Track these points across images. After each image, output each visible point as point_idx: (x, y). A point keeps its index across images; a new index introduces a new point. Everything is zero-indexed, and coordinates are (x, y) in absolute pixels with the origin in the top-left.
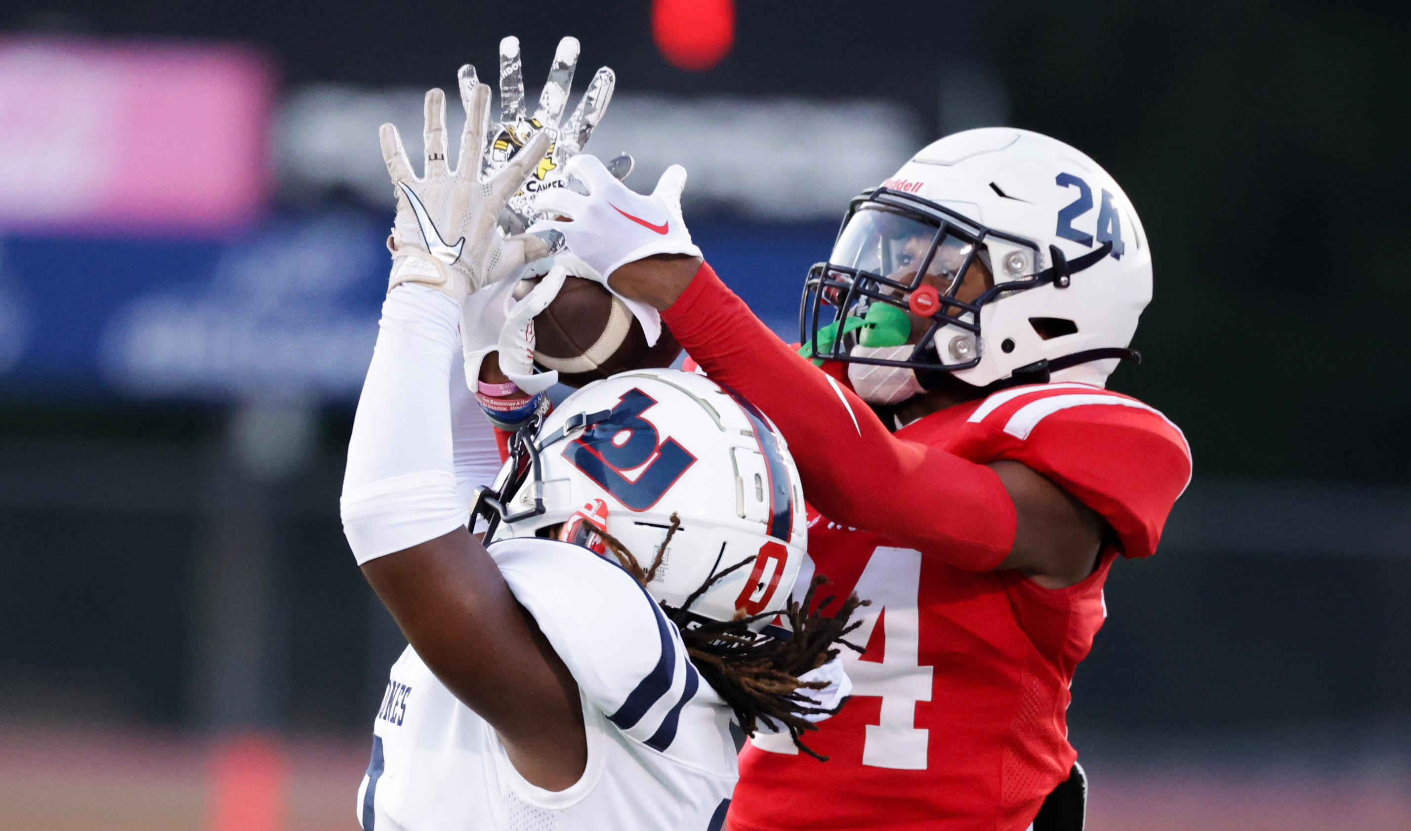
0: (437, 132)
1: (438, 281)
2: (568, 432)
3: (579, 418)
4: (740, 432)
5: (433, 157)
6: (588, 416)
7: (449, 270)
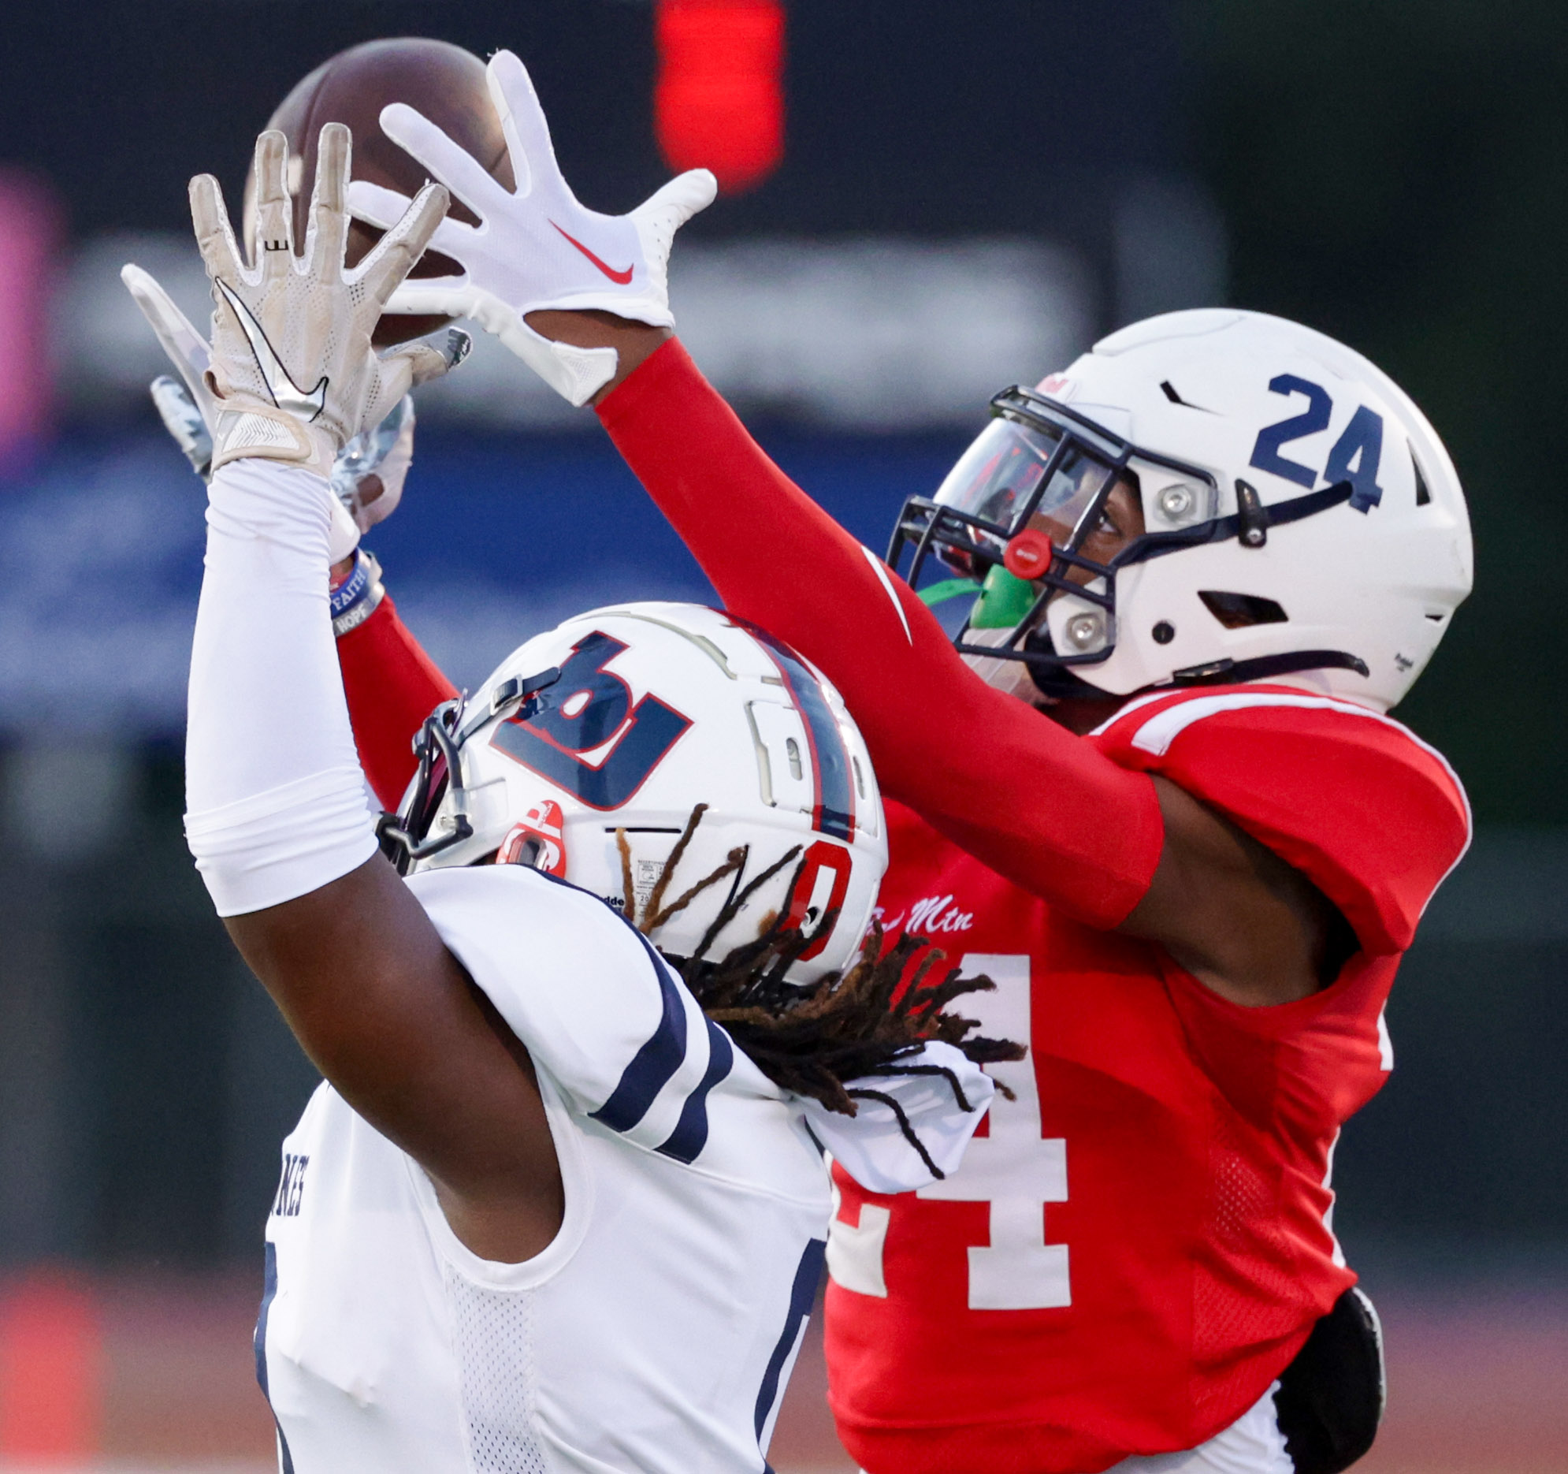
0: (277, 203)
1: (295, 455)
2: (497, 709)
3: (512, 684)
4: (760, 678)
5: (271, 246)
6: (525, 682)
7: (309, 430)
